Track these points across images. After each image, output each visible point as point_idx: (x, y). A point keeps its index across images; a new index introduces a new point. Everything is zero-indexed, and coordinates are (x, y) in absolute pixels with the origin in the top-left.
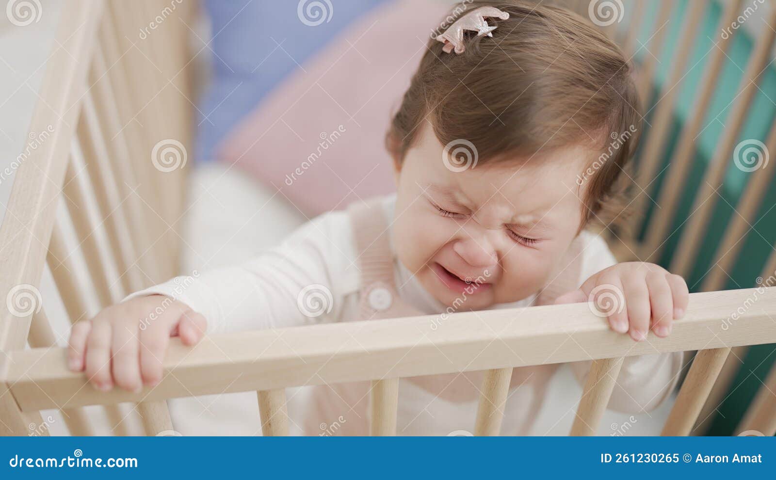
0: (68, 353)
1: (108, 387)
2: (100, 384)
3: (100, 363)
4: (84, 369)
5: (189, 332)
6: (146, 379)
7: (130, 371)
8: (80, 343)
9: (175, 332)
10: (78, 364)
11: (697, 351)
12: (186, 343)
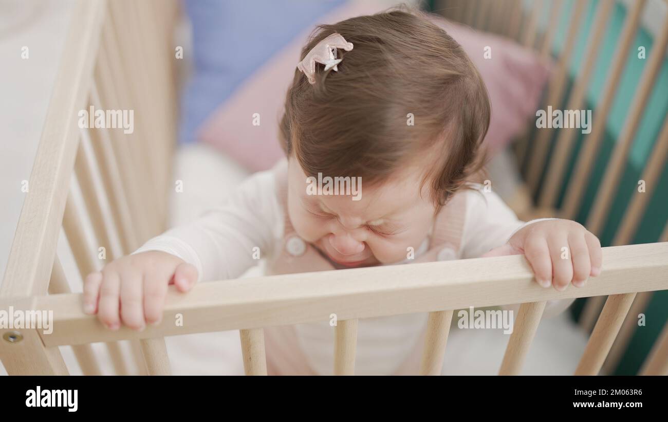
0: (83, 298)
1: (116, 327)
2: (109, 325)
3: (110, 308)
4: (97, 311)
5: (182, 282)
6: (148, 320)
7: (135, 314)
8: (93, 291)
9: (172, 282)
10: (91, 308)
11: (608, 296)
12: (180, 291)
